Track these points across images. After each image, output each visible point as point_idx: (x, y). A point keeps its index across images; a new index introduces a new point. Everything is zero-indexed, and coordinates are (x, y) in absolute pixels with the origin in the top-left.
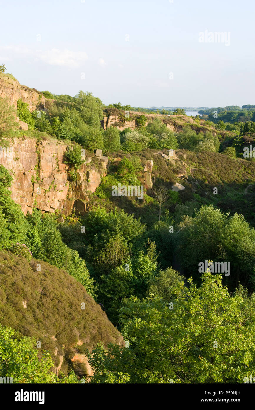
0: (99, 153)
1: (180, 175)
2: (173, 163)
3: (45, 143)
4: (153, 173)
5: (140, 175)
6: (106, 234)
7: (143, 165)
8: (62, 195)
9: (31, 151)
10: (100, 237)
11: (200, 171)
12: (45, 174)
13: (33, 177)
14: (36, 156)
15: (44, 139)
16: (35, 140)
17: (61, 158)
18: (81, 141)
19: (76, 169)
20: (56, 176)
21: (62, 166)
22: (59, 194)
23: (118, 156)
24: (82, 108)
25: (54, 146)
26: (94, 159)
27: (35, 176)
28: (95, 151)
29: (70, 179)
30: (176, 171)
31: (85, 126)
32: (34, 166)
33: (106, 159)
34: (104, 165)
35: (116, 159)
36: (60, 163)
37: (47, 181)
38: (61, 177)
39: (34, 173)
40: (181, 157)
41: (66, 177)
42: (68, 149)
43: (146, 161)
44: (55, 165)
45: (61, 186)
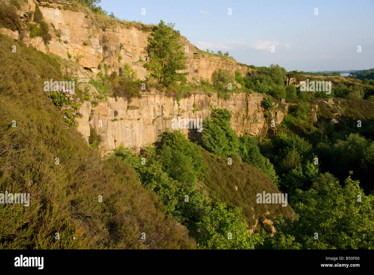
0: (283, 101)
1: (336, 114)
2: (331, 106)
3: (251, 95)
4: (317, 112)
5: (309, 114)
6: (287, 149)
7: (311, 108)
8: (261, 126)
9: (243, 100)
10: (282, 151)
11: (350, 111)
12: (251, 113)
13: (244, 115)
14: (246, 103)
15: (251, 93)
16: (245, 94)
17: (260, 104)
18: (272, 93)
19: (269, 110)
20: (257, 115)
21: (261, 108)
22: (259, 125)
23: (295, 102)
24: (273, 74)
25: (256, 97)
26: (280, 105)
27: (245, 114)
28: (281, 100)
29: (265, 116)
30: (333, 112)
31: (275, 85)
32: (244, 109)
33: (288, 104)
34: (286, 108)
35: (294, 104)
36: (259, 107)
37: (252, 117)
38: (260, 115)
39: (244, 112)
40: (336, 103)
41: (263, 115)
42: (264, 99)
43: (313, 105)
44: (256, 108)
45: (260, 120)
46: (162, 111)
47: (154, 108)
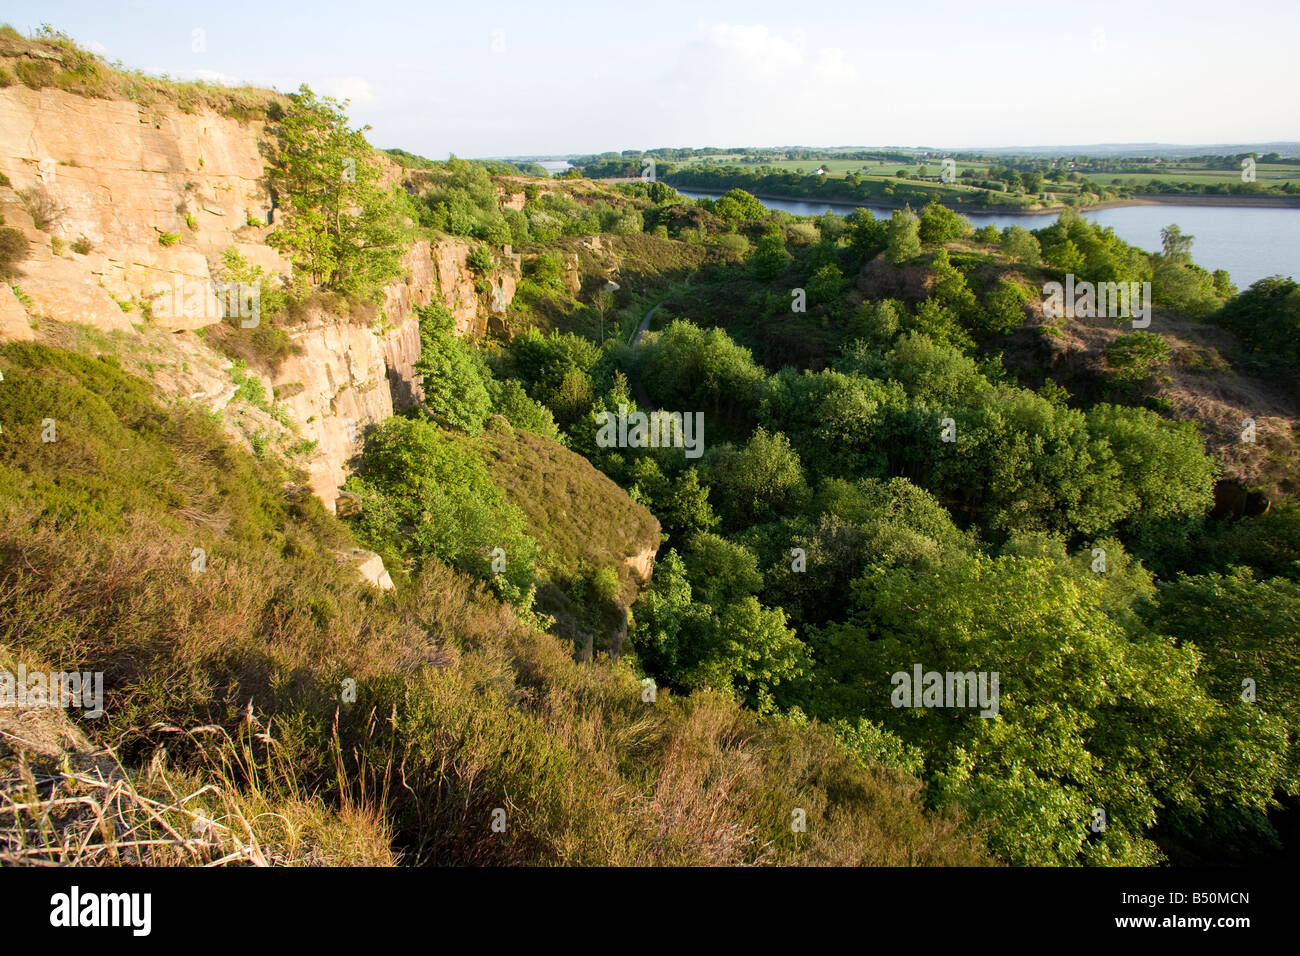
0: (508, 249)
1: (610, 270)
2: (600, 253)
3: (441, 244)
4: (579, 270)
5: (564, 274)
6: (554, 366)
7: (566, 262)
8: (471, 313)
9: (425, 258)
10: (548, 372)
11: (632, 261)
12: (446, 288)
13: (432, 294)
14: (433, 264)
15: (440, 240)
16: (428, 242)
17: (463, 263)
18: (480, 234)
19: (484, 277)
20: (461, 289)
21: (467, 273)
22: (467, 311)
23: (533, 251)
24: (471, 185)
25: (453, 248)
26: (504, 259)
27: (435, 292)
28: (503, 248)
29: (478, 290)
30: (605, 265)
31: (480, 212)
32: (432, 280)
33: (518, 257)
34: (517, 265)
35: (530, 256)
36: (463, 270)
37: (451, 297)
38: (467, 289)
39: (432, 287)
40: (605, 244)
41: (473, 289)
42: (471, 250)
43: (569, 256)
44: (457, 274)
45: (468, 301)
46: (349, 366)
47: (328, 366)
